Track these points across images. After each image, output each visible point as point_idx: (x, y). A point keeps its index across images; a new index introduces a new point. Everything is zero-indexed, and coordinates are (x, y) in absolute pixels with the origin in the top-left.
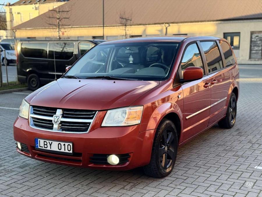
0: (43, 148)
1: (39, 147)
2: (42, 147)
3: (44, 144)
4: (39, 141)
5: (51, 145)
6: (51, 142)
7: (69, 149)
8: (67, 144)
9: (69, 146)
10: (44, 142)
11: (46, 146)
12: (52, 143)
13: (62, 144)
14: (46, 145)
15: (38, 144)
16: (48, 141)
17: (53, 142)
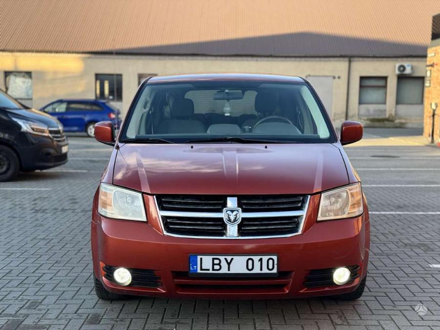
0: (211, 271)
1: (199, 271)
2: (209, 270)
3: (214, 264)
4: (201, 259)
5: (229, 264)
6: (229, 258)
7: (271, 267)
8: (265, 258)
9: (271, 262)
10: (213, 259)
11: (217, 267)
12: (232, 259)
13: (256, 259)
14: (219, 264)
15: (196, 265)
16: (222, 258)
17: (236, 258)
